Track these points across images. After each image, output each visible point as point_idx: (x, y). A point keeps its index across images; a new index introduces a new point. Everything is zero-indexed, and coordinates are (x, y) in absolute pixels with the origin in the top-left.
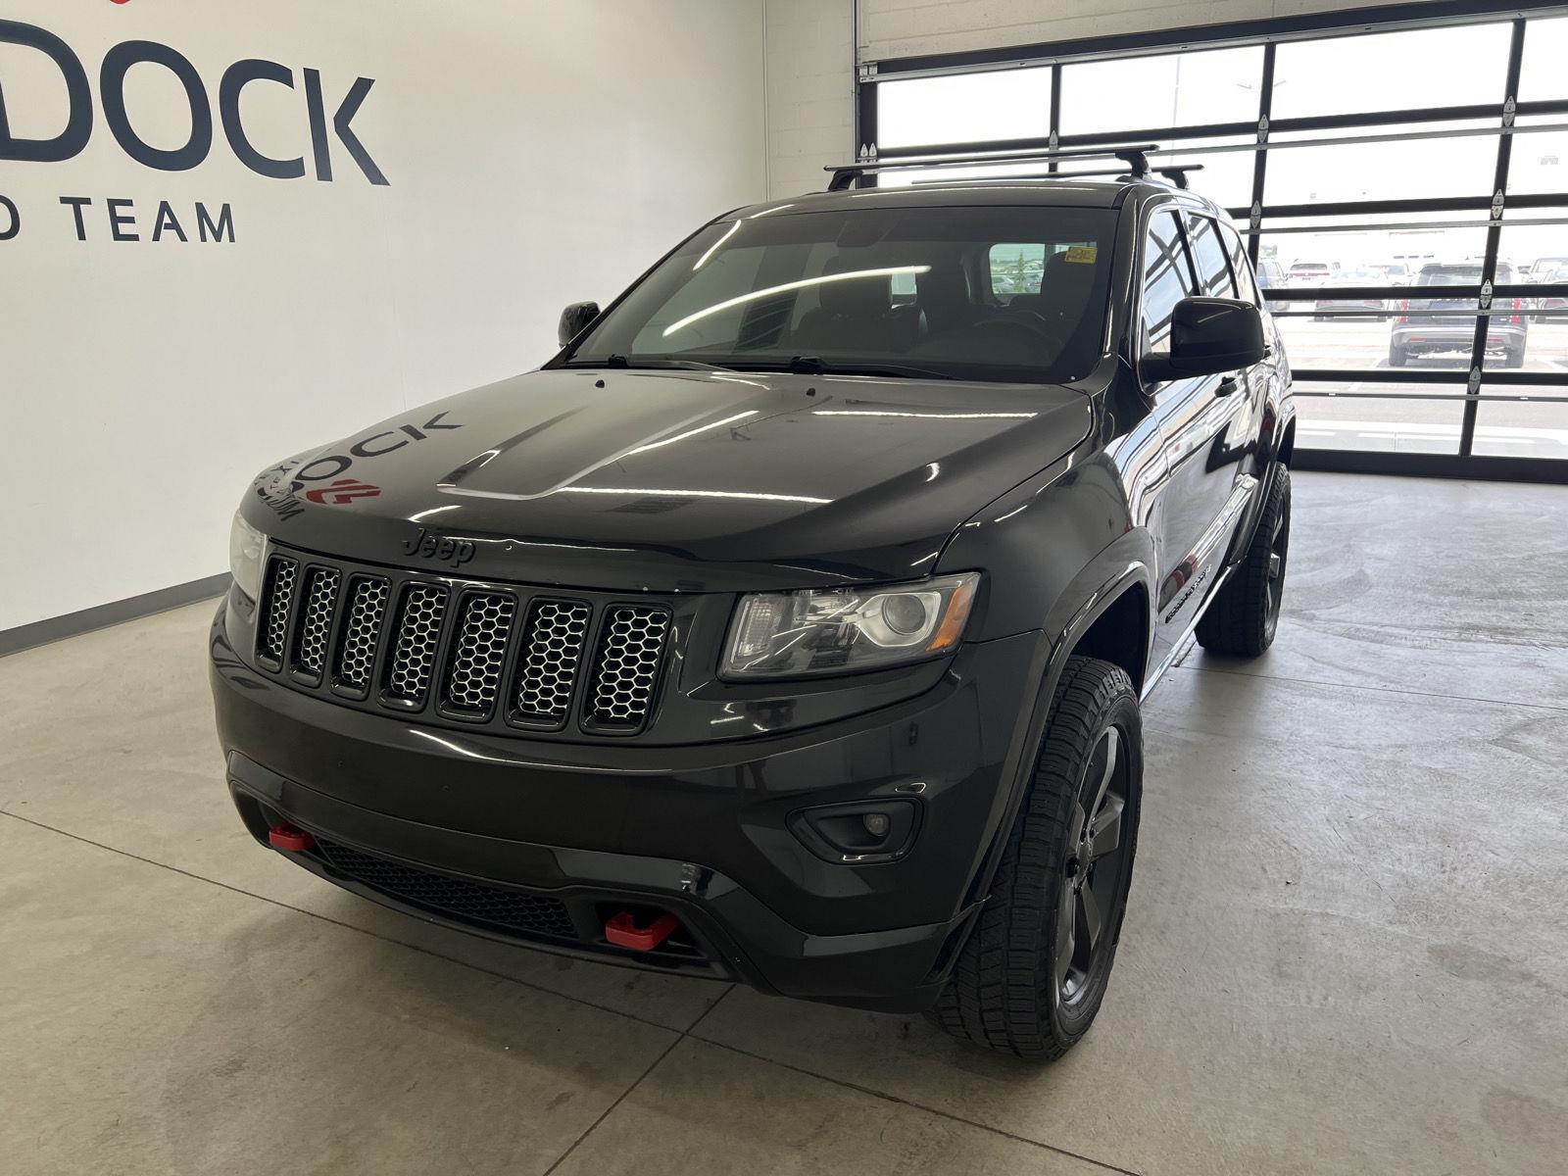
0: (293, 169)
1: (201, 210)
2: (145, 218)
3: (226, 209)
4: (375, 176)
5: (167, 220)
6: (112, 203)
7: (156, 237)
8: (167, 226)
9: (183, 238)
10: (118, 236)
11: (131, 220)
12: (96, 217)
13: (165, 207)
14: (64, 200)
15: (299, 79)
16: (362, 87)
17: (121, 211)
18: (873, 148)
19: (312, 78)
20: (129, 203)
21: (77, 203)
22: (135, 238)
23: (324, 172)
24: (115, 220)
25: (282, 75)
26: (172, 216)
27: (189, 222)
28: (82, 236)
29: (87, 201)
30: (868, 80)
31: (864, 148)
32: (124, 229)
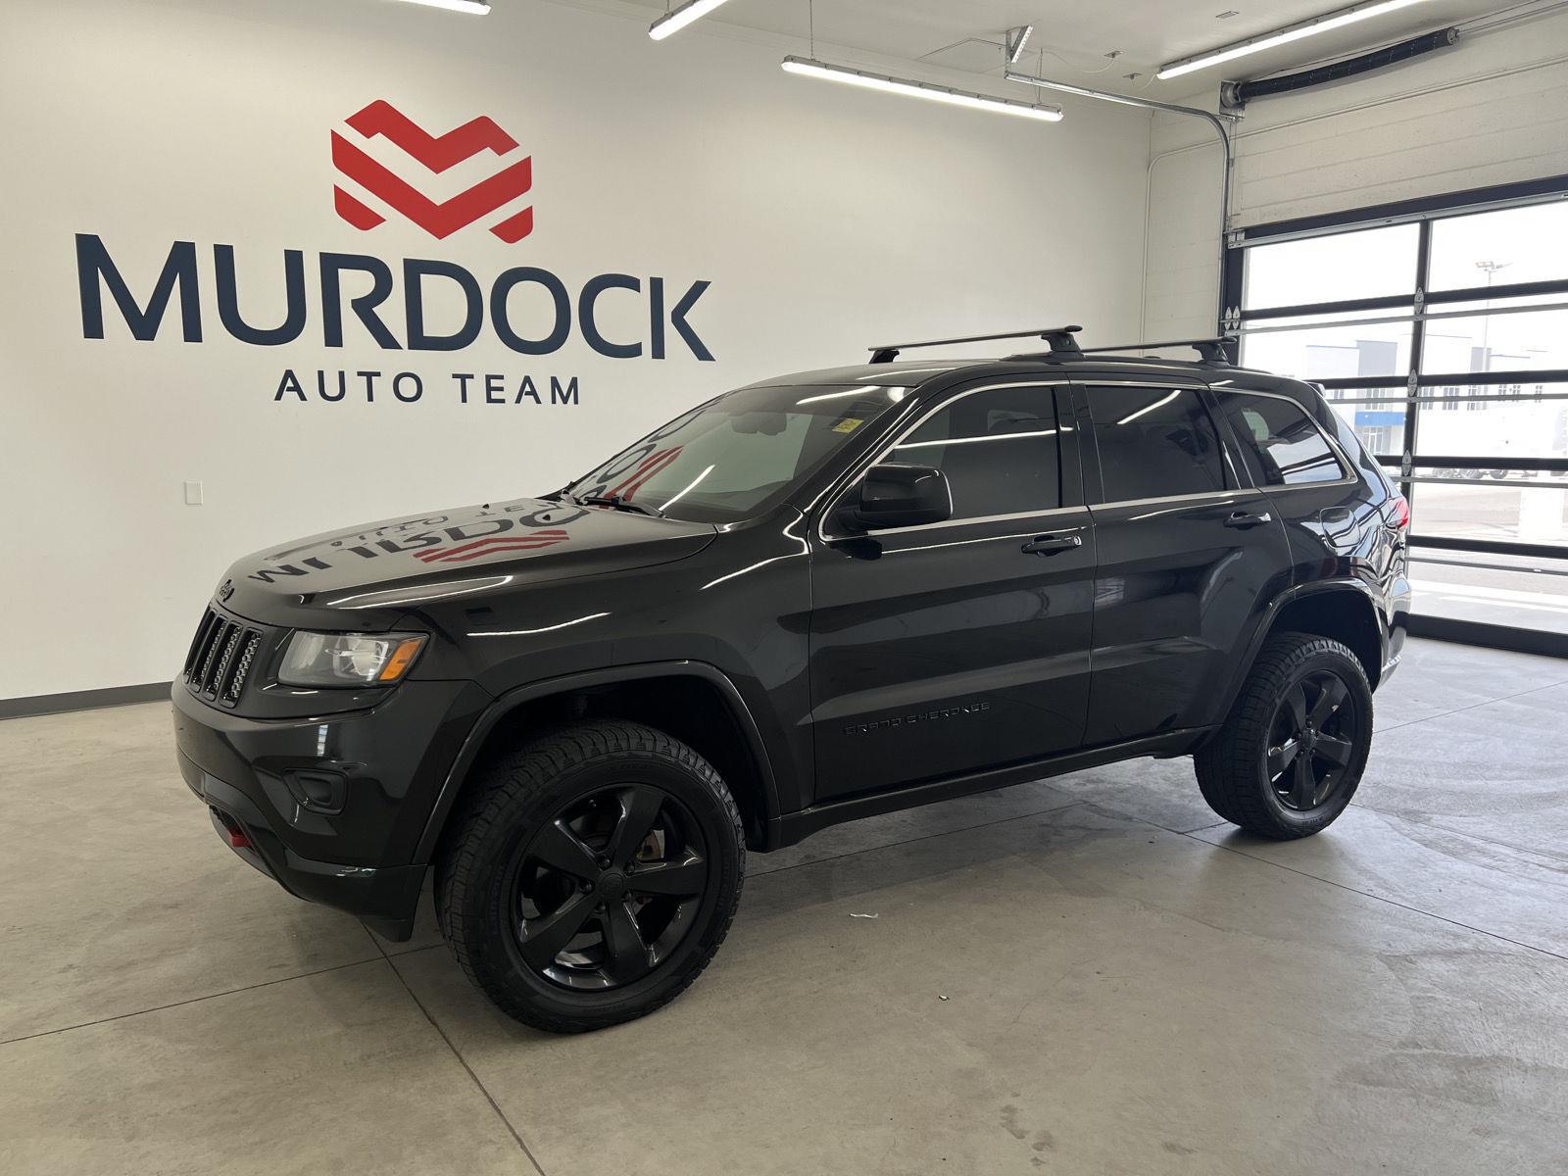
0: (634, 351)
1: (555, 382)
2: (511, 387)
3: (574, 382)
4: (702, 354)
5: (527, 388)
6: (489, 378)
7: (518, 401)
8: (527, 393)
9: (538, 401)
10: (490, 400)
11: (501, 389)
12: (476, 388)
13: (527, 380)
14: (455, 376)
15: (645, 286)
16: (699, 288)
17: (494, 383)
18: (1237, 310)
19: (657, 285)
20: (501, 377)
21: (463, 378)
22: (503, 401)
23: (658, 352)
24: (489, 389)
25: (632, 284)
26: (532, 386)
27: (544, 389)
28: (464, 400)
29: (471, 377)
30: (1235, 246)
31: (1229, 312)
32: (495, 395)
